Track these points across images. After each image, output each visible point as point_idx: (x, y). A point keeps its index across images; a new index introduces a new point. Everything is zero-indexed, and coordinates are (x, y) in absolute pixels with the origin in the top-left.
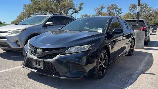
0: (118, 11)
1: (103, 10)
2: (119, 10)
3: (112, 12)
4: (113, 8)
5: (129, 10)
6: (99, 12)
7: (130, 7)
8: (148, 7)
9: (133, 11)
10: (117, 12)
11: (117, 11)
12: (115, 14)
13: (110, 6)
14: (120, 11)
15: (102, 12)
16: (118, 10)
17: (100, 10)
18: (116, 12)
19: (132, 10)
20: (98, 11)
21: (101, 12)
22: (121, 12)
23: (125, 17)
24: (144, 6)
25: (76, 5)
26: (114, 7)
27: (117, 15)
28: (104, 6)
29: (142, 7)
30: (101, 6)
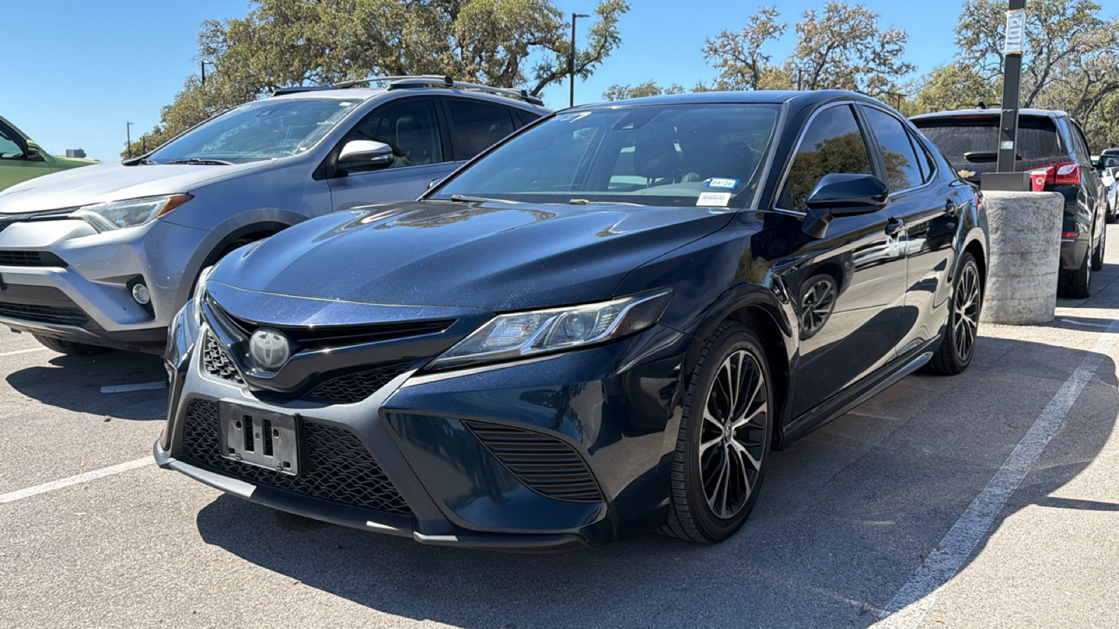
0: (877, 55)
1: (767, 47)
2: (888, 47)
3: (836, 63)
4: (840, 34)
5: (957, 49)
6: (739, 64)
7: (967, 27)
8: (1095, 23)
9: (983, 54)
10: (872, 65)
11: (868, 54)
12: (858, 76)
13: (821, 17)
14: (895, 53)
15: (760, 65)
16: (878, 49)
17: (746, 52)
18: (861, 64)
19: (982, 47)
20: (729, 57)
21: (753, 67)
22: (896, 62)
23: (927, 99)
24: (1069, 13)
25: (574, 16)
26: (845, 28)
27: (872, 83)
28: (777, 22)
29: (1055, 19)
30: (755, 19)
